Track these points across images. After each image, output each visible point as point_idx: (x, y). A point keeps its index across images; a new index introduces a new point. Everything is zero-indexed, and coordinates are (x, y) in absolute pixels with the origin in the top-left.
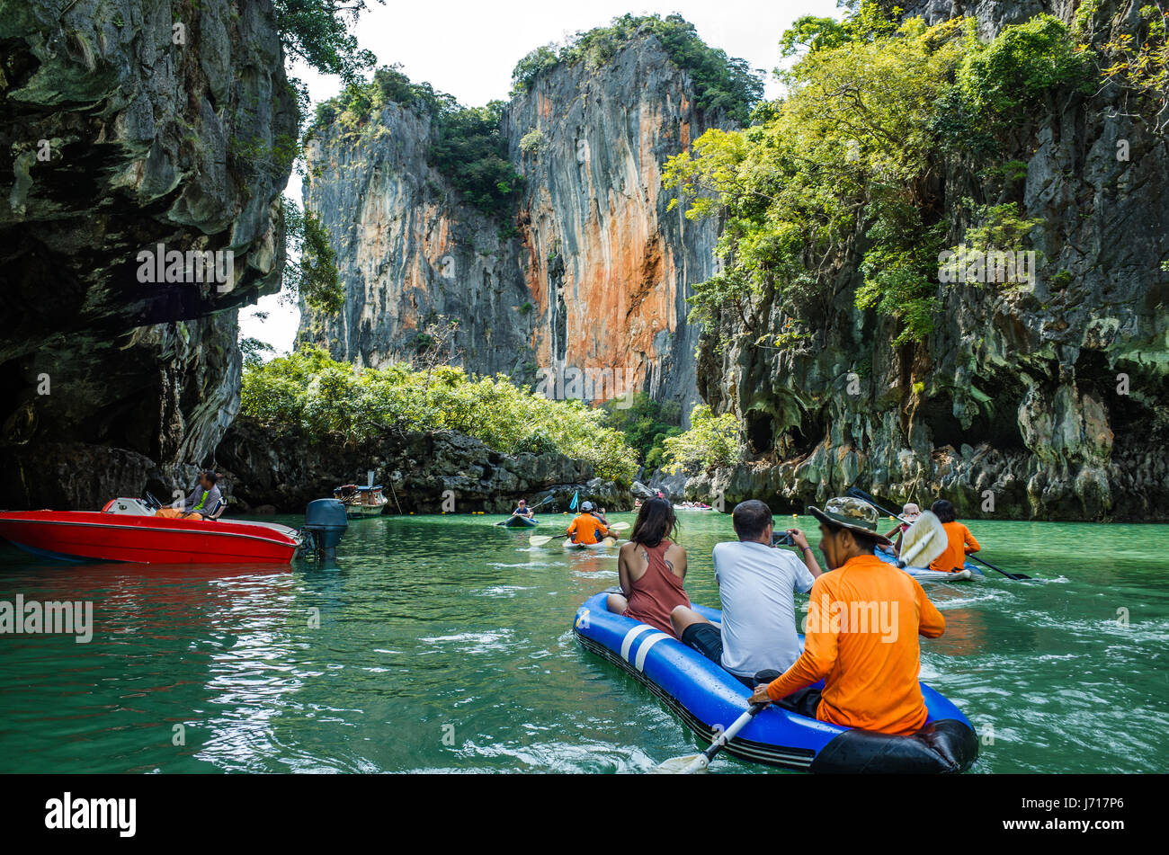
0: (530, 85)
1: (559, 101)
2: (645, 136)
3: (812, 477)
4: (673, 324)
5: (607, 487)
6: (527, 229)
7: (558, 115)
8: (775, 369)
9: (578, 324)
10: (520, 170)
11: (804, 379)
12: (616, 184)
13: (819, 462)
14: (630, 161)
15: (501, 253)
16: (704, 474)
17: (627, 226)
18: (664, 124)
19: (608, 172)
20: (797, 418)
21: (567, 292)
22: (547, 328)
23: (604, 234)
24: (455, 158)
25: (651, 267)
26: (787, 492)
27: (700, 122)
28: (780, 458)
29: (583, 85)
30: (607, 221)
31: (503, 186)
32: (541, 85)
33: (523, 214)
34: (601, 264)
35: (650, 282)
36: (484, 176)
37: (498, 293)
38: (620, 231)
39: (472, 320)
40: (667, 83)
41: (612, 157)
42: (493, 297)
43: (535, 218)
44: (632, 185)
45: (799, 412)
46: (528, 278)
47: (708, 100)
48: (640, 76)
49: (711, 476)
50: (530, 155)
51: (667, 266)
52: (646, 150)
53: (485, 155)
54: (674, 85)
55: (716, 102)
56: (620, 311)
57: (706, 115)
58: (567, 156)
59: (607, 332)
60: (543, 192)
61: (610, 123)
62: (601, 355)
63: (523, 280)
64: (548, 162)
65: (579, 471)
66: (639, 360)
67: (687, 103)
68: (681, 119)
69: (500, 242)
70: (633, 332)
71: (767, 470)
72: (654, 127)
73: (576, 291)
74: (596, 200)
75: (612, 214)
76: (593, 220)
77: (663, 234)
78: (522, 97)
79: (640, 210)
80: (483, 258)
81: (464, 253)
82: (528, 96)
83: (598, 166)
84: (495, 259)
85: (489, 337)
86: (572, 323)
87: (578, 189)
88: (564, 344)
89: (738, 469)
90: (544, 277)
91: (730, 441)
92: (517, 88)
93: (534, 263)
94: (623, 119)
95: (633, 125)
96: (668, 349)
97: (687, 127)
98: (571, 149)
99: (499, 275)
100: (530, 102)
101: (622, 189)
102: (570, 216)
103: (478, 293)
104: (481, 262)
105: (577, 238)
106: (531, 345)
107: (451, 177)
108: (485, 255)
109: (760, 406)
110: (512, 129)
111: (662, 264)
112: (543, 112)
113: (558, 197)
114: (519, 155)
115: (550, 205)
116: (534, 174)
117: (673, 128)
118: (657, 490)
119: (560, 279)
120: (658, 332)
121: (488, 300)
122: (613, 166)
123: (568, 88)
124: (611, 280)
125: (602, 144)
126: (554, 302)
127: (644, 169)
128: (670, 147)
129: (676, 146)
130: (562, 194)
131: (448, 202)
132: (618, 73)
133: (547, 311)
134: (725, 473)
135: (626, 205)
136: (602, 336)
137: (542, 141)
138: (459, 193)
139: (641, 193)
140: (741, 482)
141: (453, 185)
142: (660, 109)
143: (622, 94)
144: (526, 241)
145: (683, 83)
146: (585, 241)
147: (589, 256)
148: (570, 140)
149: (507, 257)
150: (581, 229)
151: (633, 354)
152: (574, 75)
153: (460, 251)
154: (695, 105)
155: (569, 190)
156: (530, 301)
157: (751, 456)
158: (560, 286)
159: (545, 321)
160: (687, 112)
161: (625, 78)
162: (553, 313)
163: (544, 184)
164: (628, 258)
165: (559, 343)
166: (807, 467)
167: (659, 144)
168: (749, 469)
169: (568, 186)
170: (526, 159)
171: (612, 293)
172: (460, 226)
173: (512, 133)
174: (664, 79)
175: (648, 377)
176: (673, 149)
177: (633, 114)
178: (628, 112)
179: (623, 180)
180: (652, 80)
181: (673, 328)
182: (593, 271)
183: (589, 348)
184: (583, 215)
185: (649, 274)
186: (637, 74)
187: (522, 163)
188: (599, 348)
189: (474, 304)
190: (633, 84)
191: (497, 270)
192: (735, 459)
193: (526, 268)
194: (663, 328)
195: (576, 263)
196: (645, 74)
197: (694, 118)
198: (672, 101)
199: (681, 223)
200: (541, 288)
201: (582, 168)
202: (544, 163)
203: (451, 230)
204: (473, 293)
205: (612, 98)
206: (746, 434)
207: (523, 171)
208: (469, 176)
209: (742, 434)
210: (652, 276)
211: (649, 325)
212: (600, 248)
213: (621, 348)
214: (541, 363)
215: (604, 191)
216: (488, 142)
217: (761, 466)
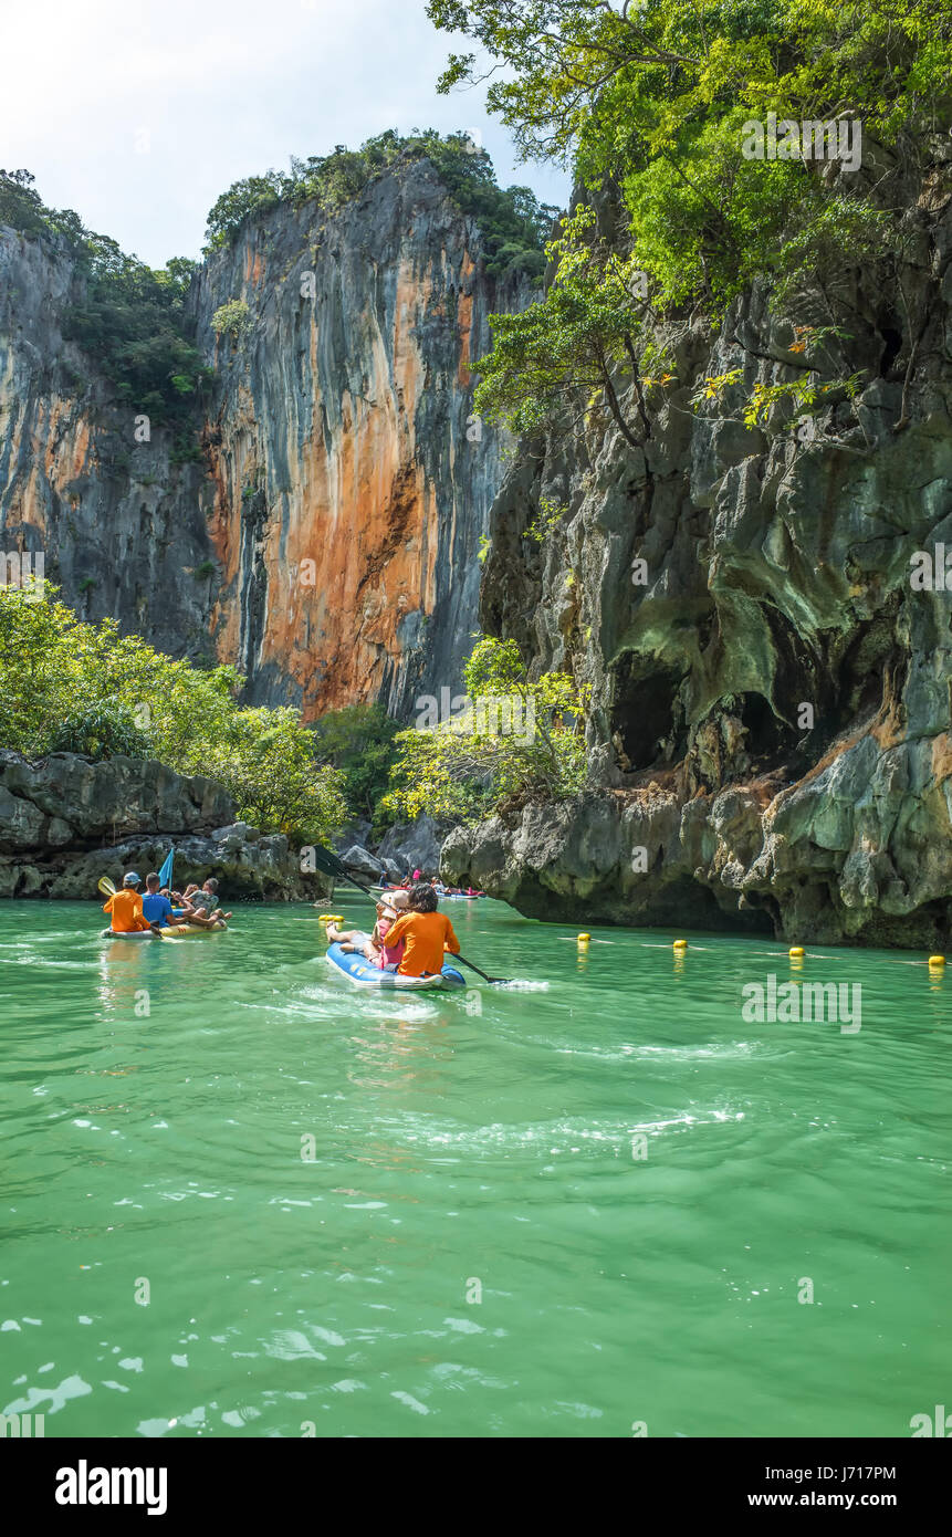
0: (235, 236)
1: (276, 258)
2: (404, 310)
3: (824, 830)
4: (431, 601)
5: (265, 846)
6: (216, 452)
7: (274, 278)
8: (730, 507)
9: (284, 600)
10: (212, 363)
11: (829, 527)
12: (354, 384)
13: (856, 783)
14: (379, 349)
15: (172, 485)
16: (494, 821)
17: (368, 449)
18: (434, 294)
19: (344, 366)
20: (763, 668)
21: (270, 549)
22: (235, 603)
23: (332, 461)
24: (108, 332)
25: (400, 514)
26: (739, 875)
27: (491, 295)
28: (701, 779)
29: (313, 233)
30: (338, 442)
31: (181, 382)
32: (251, 236)
33: (211, 429)
34: (324, 507)
35: (399, 535)
36: (152, 363)
37: (161, 544)
38: (356, 456)
39: (118, 582)
40: (443, 233)
41: (351, 340)
42: (153, 550)
43: (228, 435)
44: (379, 385)
45: (771, 649)
46: (212, 526)
47: (505, 260)
48: (401, 218)
49: (510, 823)
50: (228, 339)
51: (426, 512)
52: (404, 332)
53: (155, 332)
54: (453, 237)
55: (516, 261)
56: (349, 578)
57: (500, 285)
58: (282, 339)
59: (327, 611)
60: (243, 395)
61: (351, 288)
62: (315, 648)
63: (203, 528)
64: (253, 349)
65: (198, 805)
66: (374, 656)
67: (472, 266)
68: (461, 289)
69: (171, 466)
70: (368, 612)
71: (666, 811)
72: (419, 297)
73: (283, 547)
74: (323, 407)
75: (346, 431)
76: (316, 440)
77: (422, 461)
78: (222, 255)
79: (390, 425)
80: (142, 488)
81: (111, 479)
82: (231, 253)
83: (329, 354)
84: (161, 492)
85: (142, 609)
86: (275, 596)
87: (296, 390)
88: (260, 628)
89: (585, 809)
90: (236, 525)
91: (563, 738)
92: (216, 243)
93: (223, 503)
94: (372, 280)
95: (387, 290)
96: (420, 640)
97: (470, 301)
98: (289, 328)
99: (166, 517)
100: (234, 261)
101: (363, 391)
102: (281, 431)
103: (130, 541)
104: (137, 495)
105: (290, 465)
106: (209, 629)
107: (100, 359)
108: (146, 484)
109: (653, 642)
110: (203, 302)
111: (419, 509)
112: (252, 275)
113: (264, 401)
114: (212, 340)
115: (252, 414)
116: (231, 368)
117: (447, 301)
118: (389, 862)
119: (260, 526)
120: (406, 614)
121: (145, 554)
122: (353, 354)
123: (291, 239)
124: (338, 531)
125: (337, 319)
126: (248, 564)
127: (399, 360)
128: (442, 329)
129: (450, 328)
130: (271, 397)
131: (92, 398)
132: (369, 213)
133: (236, 576)
134: (548, 815)
135: (368, 418)
136: (319, 618)
137: (247, 318)
138: (111, 386)
139: (392, 397)
140: (593, 842)
141: (103, 372)
142: (429, 271)
143: (372, 243)
144: (212, 470)
145: (467, 235)
146: (302, 471)
147: (307, 495)
148: (289, 313)
149: (180, 491)
150: (297, 451)
151: (365, 647)
152: (302, 221)
153: (106, 475)
154: (483, 269)
155: (283, 391)
156: (212, 561)
157: (618, 776)
158: (259, 539)
159: (233, 591)
160: (471, 279)
161: (379, 220)
162: (246, 580)
163: (244, 382)
164: (365, 499)
165: (252, 627)
166: (813, 801)
167: (425, 323)
168: (616, 808)
169: (282, 385)
170: (220, 347)
171: (339, 551)
172: (109, 437)
173: (204, 308)
174: (438, 226)
175: (387, 683)
176: (446, 332)
177: (388, 275)
178: (380, 271)
179: (365, 378)
180: (419, 226)
181: (429, 610)
182: (312, 516)
183: (297, 636)
184: (300, 430)
185: (397, 523)
186: (398, 214)
187: (214, 352)
188: (313, 635)
189: (122, 558)
190: (391, 229)
191: (163, 509)
192: (576, 784)
193: (210, 510)
194: (414, 609)
195: (286, 505)
196: (410, 216)
197: (481, 289)
198: (449, 260)
199: (452, 446)
200: (231, 543)
201: (304, 358)
202: (247, 350)
203: (93, 441)
204: (122, 540)
205: (356, 249)
206: (606, 723)
207: (216, 365)
208: (128, 360)
209: (596, 719)
210: (401, 528)
211: (393, 602)
212: (325, 482)
213: (346, 637)
214: (223, 657)
215: (336, 393)
216: (163, 316)
217: (649, 800)
